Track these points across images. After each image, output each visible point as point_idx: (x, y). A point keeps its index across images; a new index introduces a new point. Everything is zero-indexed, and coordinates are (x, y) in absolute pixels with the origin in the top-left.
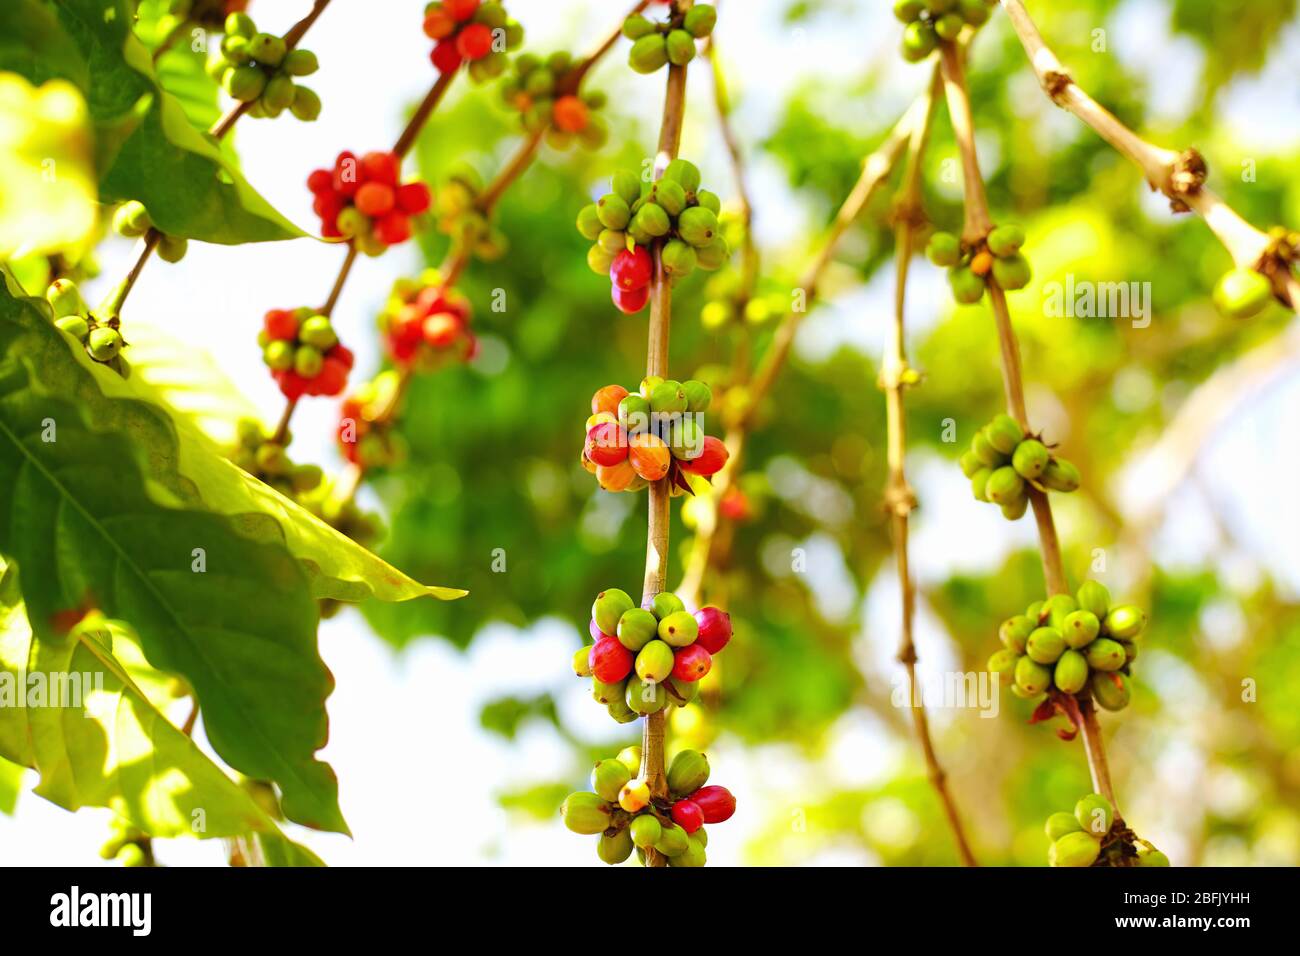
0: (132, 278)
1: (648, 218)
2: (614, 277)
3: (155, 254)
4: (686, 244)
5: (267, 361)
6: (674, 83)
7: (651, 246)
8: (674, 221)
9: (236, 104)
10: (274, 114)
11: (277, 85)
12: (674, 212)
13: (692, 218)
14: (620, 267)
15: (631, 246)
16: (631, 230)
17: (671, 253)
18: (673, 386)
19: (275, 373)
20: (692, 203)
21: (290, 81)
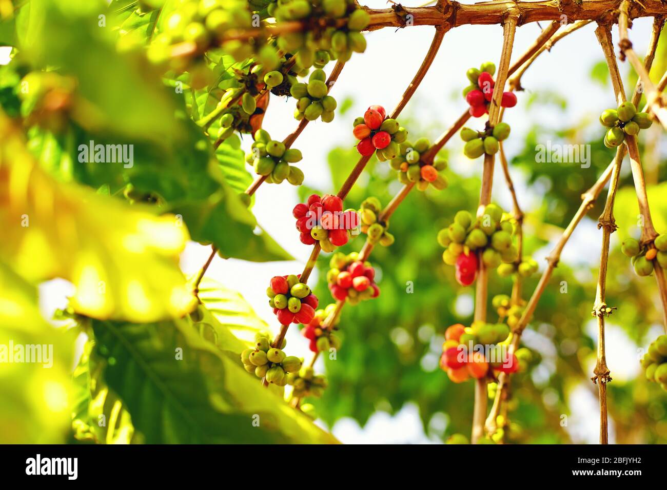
0: (205, 268)
1: (476, 238)
2: (457, 268)
3: (217, 255)
4: (496, 251)
5: (273, 305)
6: (488, 164)
7: (477, 252)
8: (489, 238)
9: (259, 177)
10: (279, 182)
11: (280, 167)
12: (489, 234)
13: (500, 237)
14: (461, 262)
15: (467, 251)
16: (467, 243)
17: (488, 256)
18: (490, 328)
19: (276, 311)
20: (499, 229)
21: (288, 164)
